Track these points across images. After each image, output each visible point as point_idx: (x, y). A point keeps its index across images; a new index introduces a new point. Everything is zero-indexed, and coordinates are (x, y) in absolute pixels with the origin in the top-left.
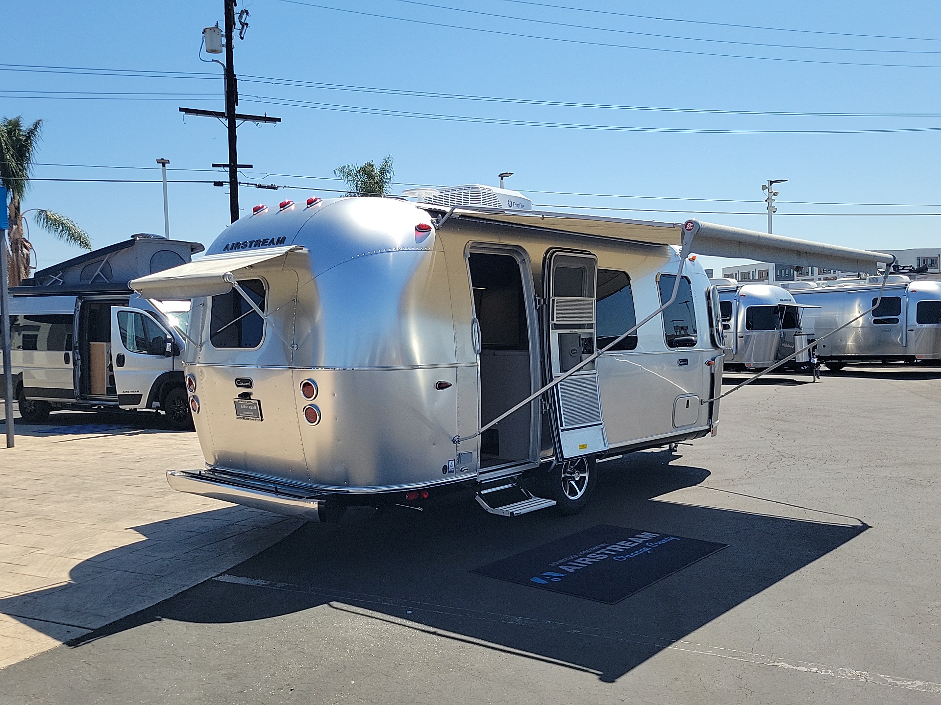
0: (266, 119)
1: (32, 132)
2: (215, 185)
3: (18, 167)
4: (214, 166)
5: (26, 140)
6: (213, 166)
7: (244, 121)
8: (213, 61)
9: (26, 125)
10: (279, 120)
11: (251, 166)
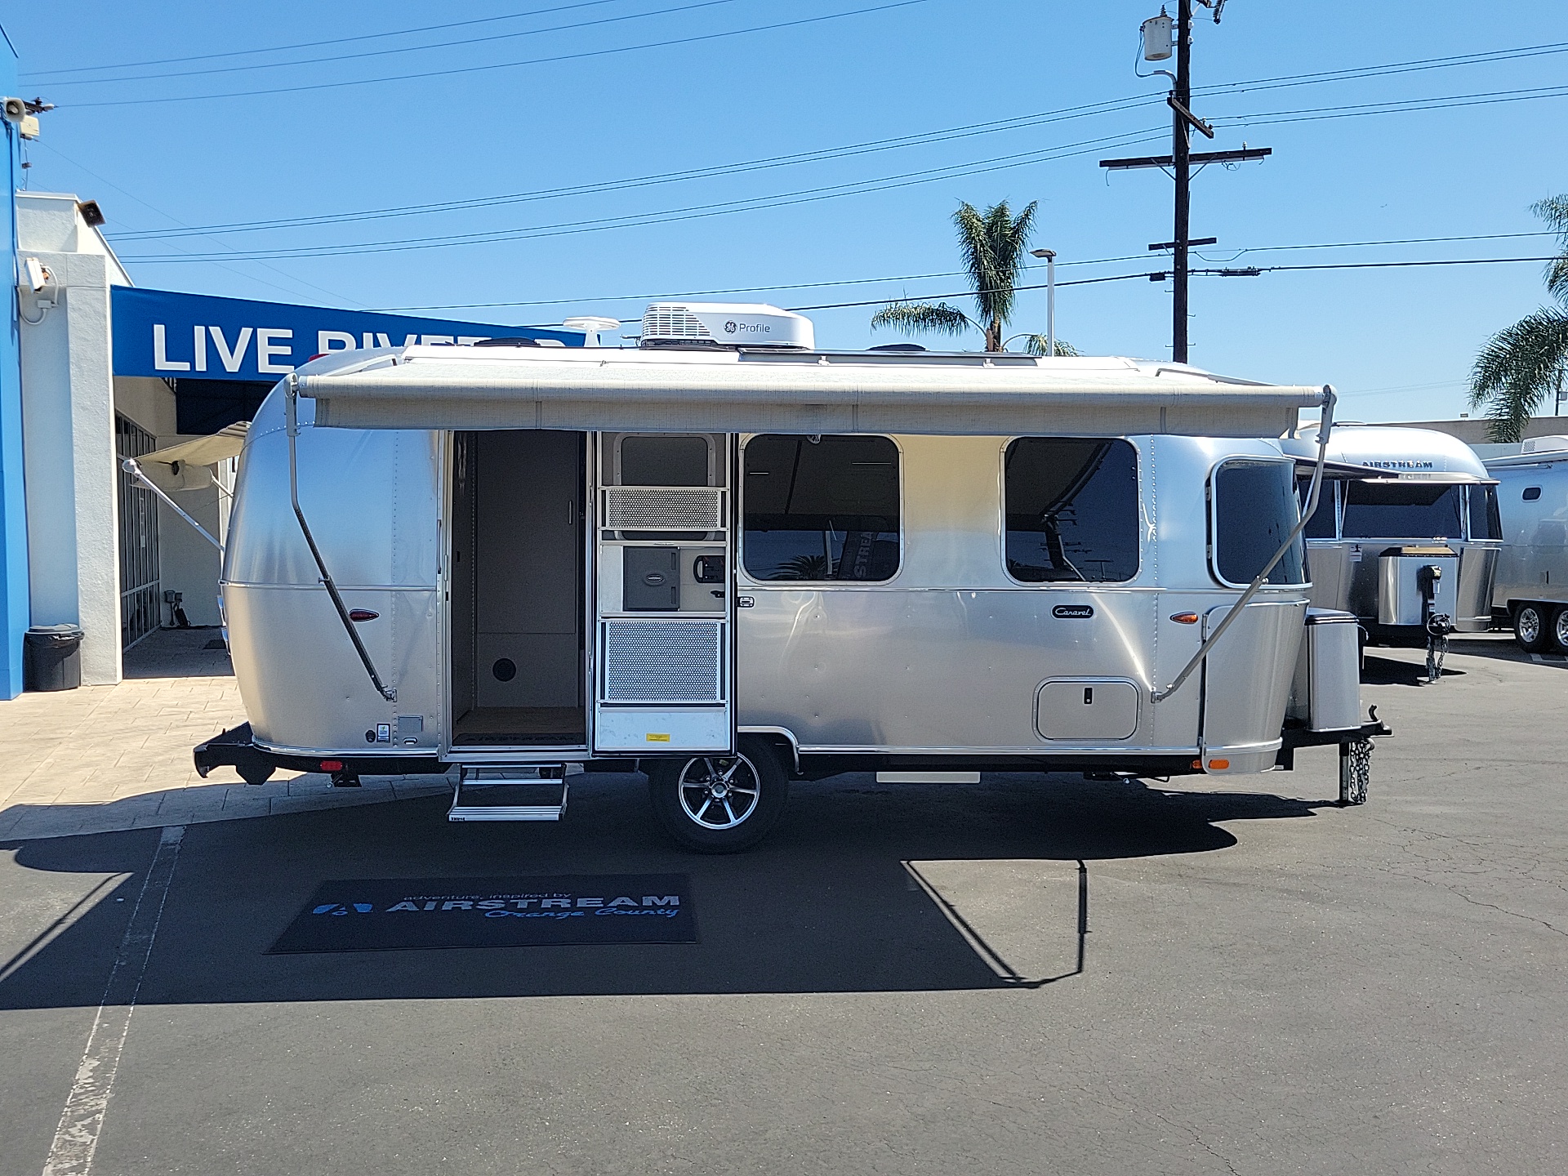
0: (1245, 154)
1: (1023, 221)
2: (1151, 280)
3: (999, 276)
4: (1152, 247)
5: (1013, 235)
6: (1150, 249)
7: (1206, 164)
8: (1157, 72)
9: (1014, 214)
10: (1268, 151)
11: (1213, 241)
